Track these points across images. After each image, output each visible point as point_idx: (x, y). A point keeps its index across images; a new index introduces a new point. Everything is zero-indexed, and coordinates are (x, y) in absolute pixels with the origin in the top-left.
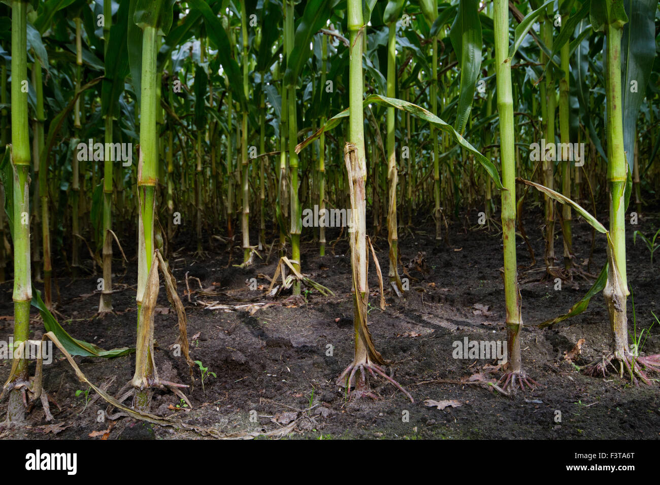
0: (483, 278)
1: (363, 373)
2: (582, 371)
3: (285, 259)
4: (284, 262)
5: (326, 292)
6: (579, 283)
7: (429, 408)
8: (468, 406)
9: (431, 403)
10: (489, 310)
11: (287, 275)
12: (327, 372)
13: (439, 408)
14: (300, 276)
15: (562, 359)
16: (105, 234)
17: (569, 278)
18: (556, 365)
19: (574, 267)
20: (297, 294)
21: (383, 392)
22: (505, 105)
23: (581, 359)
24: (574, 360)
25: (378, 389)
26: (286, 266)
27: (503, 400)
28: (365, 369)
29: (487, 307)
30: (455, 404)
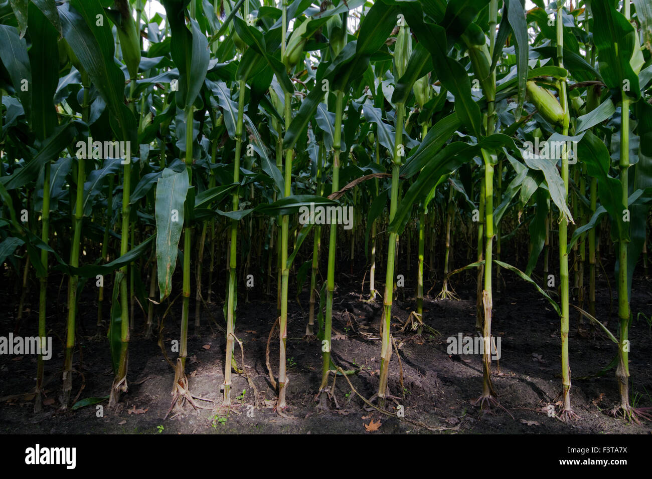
0: (535, 331)
1: (488, 401)
2: (602, 412)
3: (414, 312)
4: (413, 314)
5: (436, 332)
6: (600, 343)
7: (523, 424)
8: (543, 425)
9: (524, 421)
10: (542, 358)
11: (414, 322)
12: (463, 396)
13: (529, 425)
14: (422, 323)
15: (591, 403)
16: (312, 291)
17: (593, 338)
18: (588, 406)
19: (597, 331)
20: (420, 334)
21: (497, 411)
22: (564, 276)
23: (602, 404)
24: (598, 404)
25: (494, 410)
26: (415, 317)
27: (561, 424)
28: (489, 399)
29: (540, 356)
30: (536, 423)
